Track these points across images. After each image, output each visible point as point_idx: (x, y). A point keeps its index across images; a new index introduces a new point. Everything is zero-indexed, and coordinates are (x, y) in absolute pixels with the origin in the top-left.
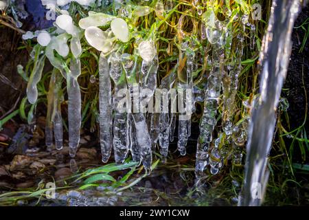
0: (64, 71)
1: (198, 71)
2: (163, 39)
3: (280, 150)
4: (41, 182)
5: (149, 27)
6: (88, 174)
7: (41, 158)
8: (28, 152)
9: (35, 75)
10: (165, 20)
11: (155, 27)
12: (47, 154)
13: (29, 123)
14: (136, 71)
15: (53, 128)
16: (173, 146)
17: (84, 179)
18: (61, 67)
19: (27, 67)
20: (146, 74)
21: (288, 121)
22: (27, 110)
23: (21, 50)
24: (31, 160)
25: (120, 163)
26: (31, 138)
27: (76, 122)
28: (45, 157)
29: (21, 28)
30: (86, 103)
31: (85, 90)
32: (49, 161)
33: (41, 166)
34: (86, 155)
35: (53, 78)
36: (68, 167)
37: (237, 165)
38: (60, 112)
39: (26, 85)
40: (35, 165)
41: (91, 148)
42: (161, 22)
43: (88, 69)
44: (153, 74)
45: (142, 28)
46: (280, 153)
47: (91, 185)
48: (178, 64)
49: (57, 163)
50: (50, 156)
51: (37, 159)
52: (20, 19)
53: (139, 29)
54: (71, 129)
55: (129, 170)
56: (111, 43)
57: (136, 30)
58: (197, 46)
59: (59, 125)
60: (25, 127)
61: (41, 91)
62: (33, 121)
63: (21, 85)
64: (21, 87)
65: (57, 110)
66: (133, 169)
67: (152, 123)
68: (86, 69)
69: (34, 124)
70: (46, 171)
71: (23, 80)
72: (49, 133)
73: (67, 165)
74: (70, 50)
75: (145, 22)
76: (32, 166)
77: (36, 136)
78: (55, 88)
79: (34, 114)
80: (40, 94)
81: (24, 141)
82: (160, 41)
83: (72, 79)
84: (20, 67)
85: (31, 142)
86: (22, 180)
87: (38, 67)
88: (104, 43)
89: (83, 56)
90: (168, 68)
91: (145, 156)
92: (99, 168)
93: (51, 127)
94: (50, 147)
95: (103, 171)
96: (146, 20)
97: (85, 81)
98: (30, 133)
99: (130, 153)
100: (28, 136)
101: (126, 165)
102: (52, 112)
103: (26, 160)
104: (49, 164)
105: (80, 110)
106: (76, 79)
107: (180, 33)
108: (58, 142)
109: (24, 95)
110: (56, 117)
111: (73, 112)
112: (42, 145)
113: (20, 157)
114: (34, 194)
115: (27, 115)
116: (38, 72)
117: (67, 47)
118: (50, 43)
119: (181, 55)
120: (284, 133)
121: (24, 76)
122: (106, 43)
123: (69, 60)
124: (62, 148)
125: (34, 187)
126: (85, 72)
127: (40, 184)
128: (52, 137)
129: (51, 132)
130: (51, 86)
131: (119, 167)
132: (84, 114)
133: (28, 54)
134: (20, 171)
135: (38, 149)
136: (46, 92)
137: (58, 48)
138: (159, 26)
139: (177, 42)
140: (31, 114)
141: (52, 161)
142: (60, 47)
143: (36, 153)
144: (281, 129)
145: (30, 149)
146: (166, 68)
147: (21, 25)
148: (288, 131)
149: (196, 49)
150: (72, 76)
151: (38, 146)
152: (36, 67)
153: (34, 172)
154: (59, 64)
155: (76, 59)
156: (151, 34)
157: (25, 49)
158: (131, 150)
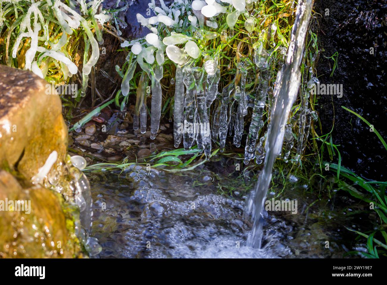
0: (151, 74)
1: (252, 84)
2: (226, 57)
3: (313, 150)
4: (126, 158)
5: (216, 47)
6: (162, 155)
7: (129, 139)
8: (118, 133)
9: (129, 74)
10: (228, 44)
11: (220, 48)
12: (133, 136)
13: (122, 110)
14: (203, 80)
15: (139, 116)
16: (230, 139)
17: (158, 159)
18: (148, 71)
19: (123, 67)
20: (210, 84)
21: (321, 128)
22: (121, 100)
23: (120, 52)
24: (120, 139)
25: (187, 149)
26: (122, 123)
27: (157, 114)
28: (132, 138)
29: (121, 36)
30: (167, 99)
31: (167, 89)
32: (134, 141)
33: (128, 145)
34: (164, 139)
35: (142, 78)
36: (149, 148)
37: (278, 159)
38: (145, 104)
39: (122, 80)
40: (124, 143)
41: (169, 134)
42: (225, 45)
43: (170, 73)
44: (216, 84)
45: (211, 48)
46: (313, 152)
47: (163, 164)
48: (235, 78)
49: (140, 144)
50: (136, 138)
51: (125, 139)
52: (121, 29)
53: (209, 49)
54: (153, 119)
55: (193, 155)
56: (186, 58)
57: (206, 49)
58: (250, 66)
59: (144, 114)
60: (118, 113)
61: (132, 86)
62: (124, 109)
63: (118, 80)
64: (117, 81)
65: (144, 102)
66: (196, 155)
67: (215, 119)
68: (168, 73)
69: (125, 112)
70: (131, 149)
71: (119, 77)
72: (136, 120)
73: (148, 146)
74: (156, 59)
75: (213, 43)
76: (120, 145)
77: (126, 121)
78: (143, 85)
79: (126, 103)
80: (132, 88)
81: (117, 124)
82: (224, 58)
83: (156, 81)
84: (118, 67)
85: (122, 125)
86: (112, 155)
87: (131, 69)
88: (180, 57)
89: (166, 63)
90: (230, 79)
91: (206, 146)
92: (171, 151)
93: (138, 115)
94: (136, 130)
95: (173, 154)
96: (214, 42)
97: (167, 81)
98: (122, 118)
99: (195, 142)
100: (120, 120)
101: (191, 151)
102: (139, 104)
103: (116, 139)
104: (134, 144)
105: (160, 105)
106: (159, 81)
107: (238, 55)
108: (143, 127)
109: (119, 88)
110: (142, 109)
111: (155, 106)
112: (130, 128)
113: (112, 137)
114: (120, 166)
115: (120, 103)
116: (131, 72)
117: (153, 57)
118: (141, 53)
119: (238, 71)
120: (316, 137)
121: (121, 74)
122: (182, 58)
123: (155, 65)
124: (145, 132)
125: (120, 161)
126: (167, 75)
127: (126, 159)
128: (138, 123)
129: (138, 119)
130: (140, 84)
131: (186, 152)
132: (165, 107)
133: (125, 57)
134: (111, 147)
135: (126, 132)
136: (136, 87)
137: (146, 57)
138: (223, 47)
139: (236, 61)
140: (123, 104)
141: (136, 142)
142: (148, 56)
143: (124, 134)
144: (314, 134)
145: (121, 130)
146: (229, 79)
147: (121, 33)
148: (319, 136)
149: (250, 68)
150: (156, 79)
151: (127, 129)
152: (130, 68)
153: (121, 149)
154: (147, 68)
155: (159, 67)
156: (216, 54)
157: (123, 51)
158: (196, 139)
